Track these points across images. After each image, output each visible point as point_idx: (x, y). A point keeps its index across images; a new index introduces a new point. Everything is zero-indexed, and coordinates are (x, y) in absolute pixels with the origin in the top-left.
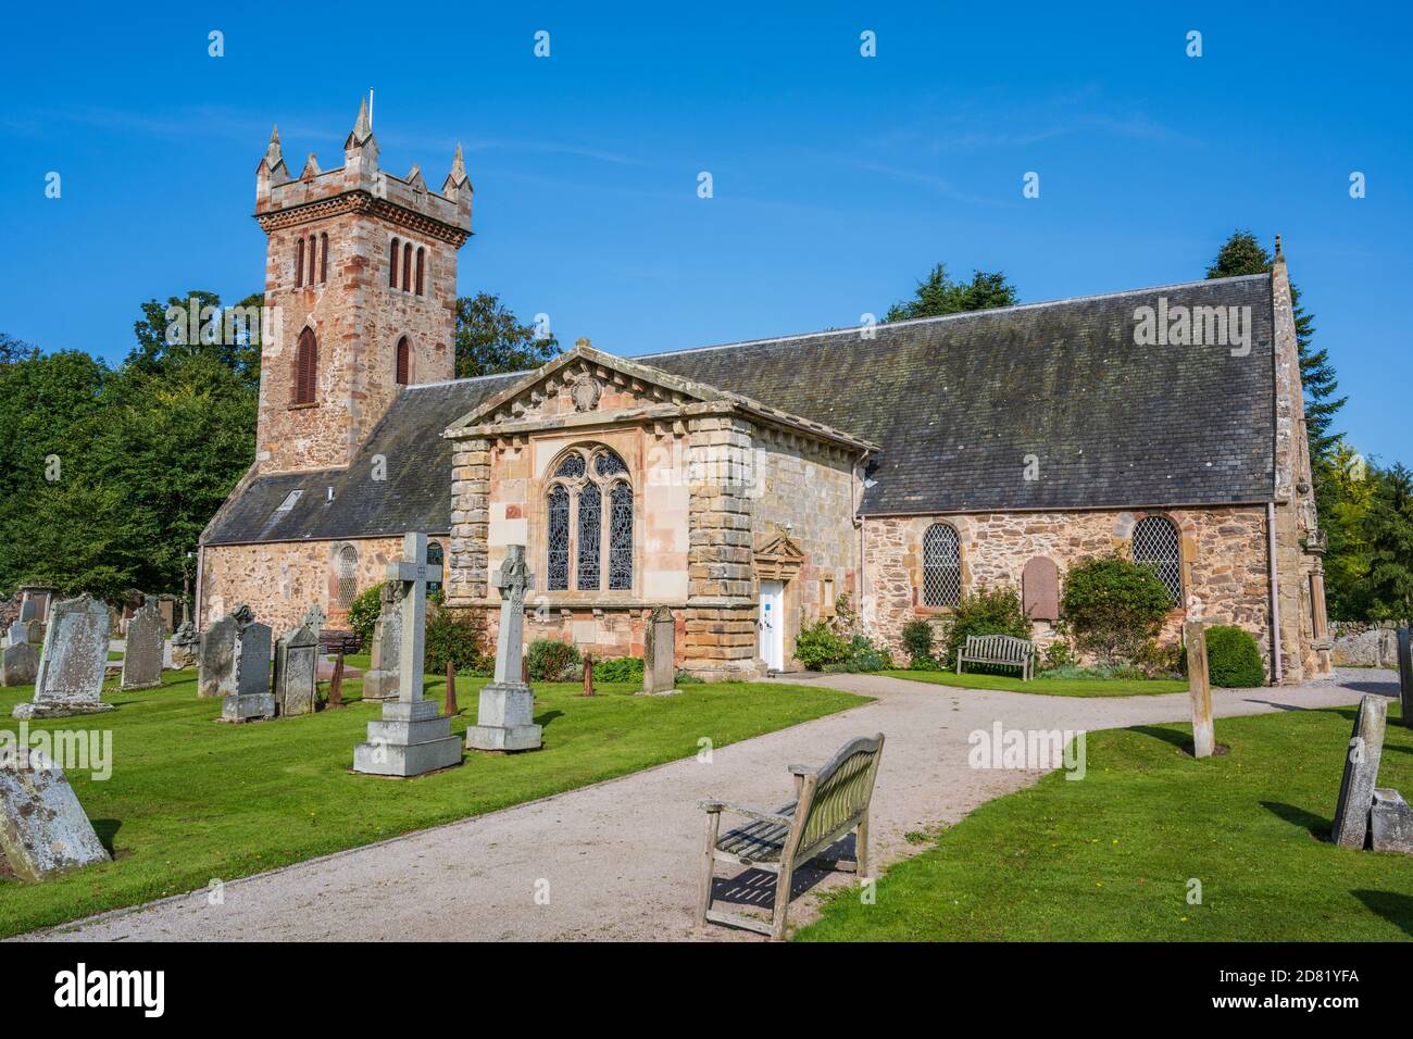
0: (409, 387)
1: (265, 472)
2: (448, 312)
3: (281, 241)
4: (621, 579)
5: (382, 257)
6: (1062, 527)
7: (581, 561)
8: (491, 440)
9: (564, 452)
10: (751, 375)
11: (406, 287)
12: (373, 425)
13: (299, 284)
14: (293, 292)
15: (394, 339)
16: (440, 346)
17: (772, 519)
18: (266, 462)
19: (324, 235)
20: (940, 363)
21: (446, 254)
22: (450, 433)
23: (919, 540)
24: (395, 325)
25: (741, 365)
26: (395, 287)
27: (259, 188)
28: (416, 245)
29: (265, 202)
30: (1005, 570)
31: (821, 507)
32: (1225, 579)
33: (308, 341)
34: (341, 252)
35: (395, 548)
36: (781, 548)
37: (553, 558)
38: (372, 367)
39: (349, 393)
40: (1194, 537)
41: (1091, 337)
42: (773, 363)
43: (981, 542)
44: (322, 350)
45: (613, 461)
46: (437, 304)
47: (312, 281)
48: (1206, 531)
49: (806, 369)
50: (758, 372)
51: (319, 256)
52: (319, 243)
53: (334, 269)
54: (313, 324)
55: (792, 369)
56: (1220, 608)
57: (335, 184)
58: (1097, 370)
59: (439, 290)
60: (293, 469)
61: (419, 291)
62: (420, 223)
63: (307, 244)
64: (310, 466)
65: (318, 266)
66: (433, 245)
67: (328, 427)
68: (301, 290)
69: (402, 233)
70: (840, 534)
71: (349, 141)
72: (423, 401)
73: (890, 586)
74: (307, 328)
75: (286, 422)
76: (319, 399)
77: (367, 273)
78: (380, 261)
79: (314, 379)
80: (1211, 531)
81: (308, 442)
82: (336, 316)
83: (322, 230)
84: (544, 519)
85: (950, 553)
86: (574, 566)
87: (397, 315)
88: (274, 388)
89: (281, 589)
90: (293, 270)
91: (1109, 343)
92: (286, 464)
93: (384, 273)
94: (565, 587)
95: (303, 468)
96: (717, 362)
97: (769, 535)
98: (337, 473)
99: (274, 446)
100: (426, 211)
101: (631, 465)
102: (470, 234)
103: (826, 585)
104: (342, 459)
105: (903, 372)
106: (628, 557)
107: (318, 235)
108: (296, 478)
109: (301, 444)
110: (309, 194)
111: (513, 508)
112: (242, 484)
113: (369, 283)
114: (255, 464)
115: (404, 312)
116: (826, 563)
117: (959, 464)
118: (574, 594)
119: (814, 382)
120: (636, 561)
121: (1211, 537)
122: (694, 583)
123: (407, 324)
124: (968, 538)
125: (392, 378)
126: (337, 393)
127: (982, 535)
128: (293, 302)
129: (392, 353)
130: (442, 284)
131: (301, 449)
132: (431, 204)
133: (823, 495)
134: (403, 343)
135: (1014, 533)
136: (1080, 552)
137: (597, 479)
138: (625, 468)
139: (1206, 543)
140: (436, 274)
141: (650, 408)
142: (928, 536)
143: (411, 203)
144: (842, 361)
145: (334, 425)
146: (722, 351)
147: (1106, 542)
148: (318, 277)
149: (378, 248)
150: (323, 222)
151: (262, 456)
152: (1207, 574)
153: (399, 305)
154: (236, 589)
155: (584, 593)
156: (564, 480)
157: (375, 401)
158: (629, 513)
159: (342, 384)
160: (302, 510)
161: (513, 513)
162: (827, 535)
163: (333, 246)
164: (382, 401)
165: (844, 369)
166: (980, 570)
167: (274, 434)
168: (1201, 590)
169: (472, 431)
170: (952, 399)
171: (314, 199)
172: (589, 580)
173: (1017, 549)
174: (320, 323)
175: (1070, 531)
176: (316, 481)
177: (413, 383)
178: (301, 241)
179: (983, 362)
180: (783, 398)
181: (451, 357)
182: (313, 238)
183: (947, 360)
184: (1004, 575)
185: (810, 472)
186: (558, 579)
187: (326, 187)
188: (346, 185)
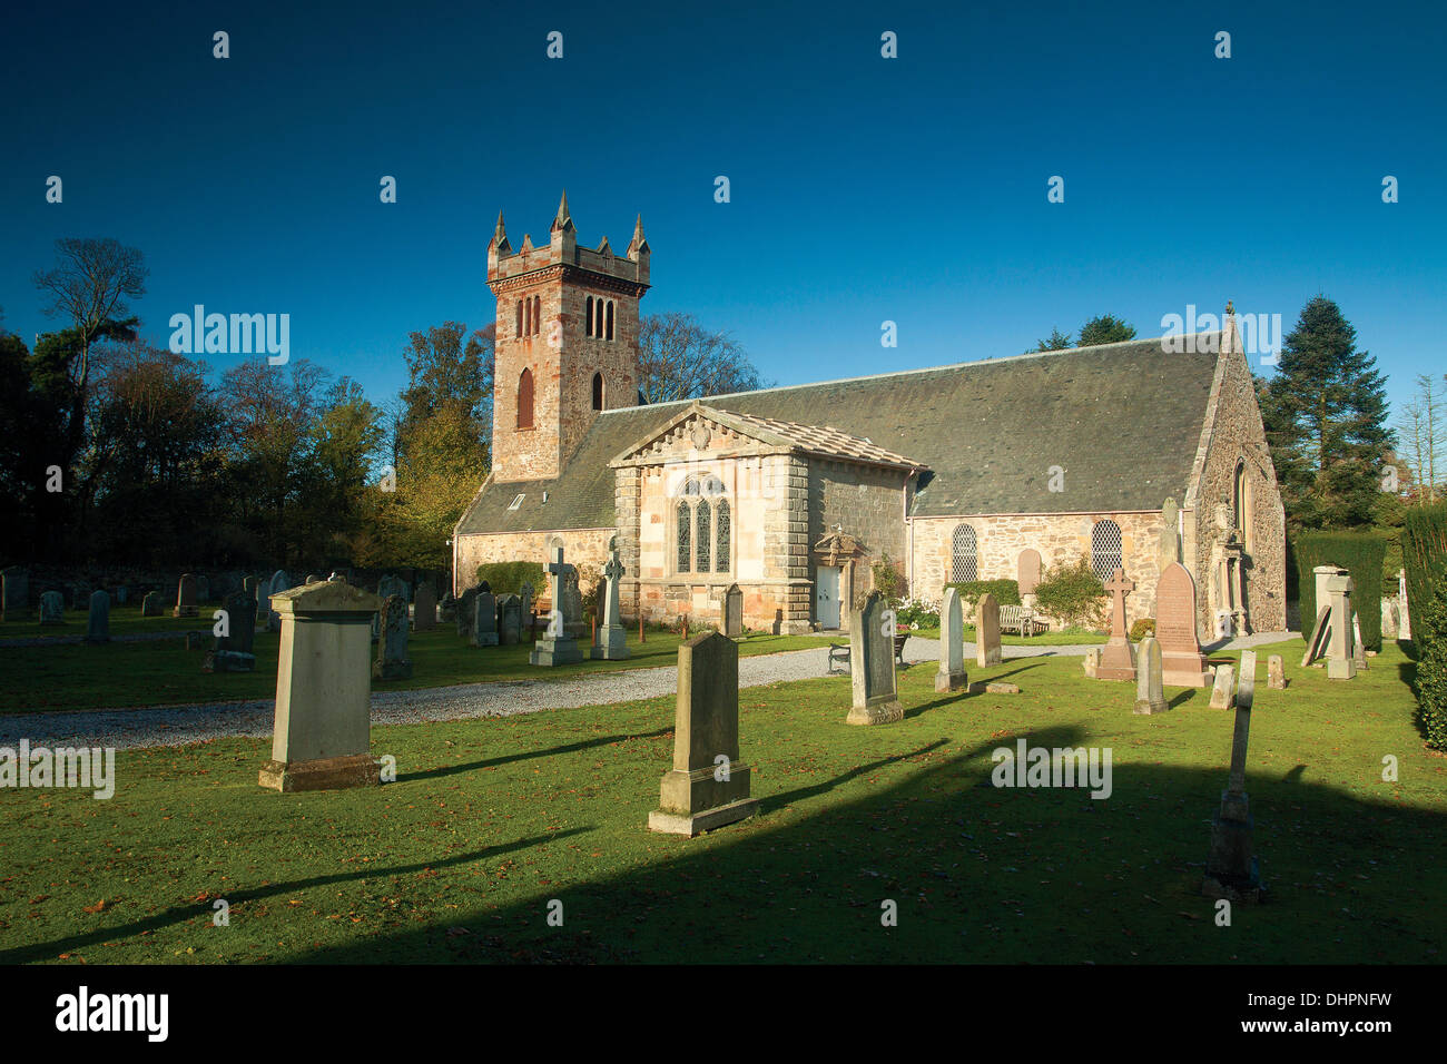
0: (603, 412)
1: (498, 479)
3: (507, 301)
4: (723, 566)
5: (580, 313)
6: (1045, 527)
7: (699, 552)
8: (641, 469)
11: (599, 334)
12: (576, 443)
13: (520, 335)
14: (515, 341)
15: (591, 376)
16: (626, 378)
17: (828, 523)
18: (500, 470)
19: (537, 297)
21: (630, 304)
22: (613, 464)
23: (950, 536)
24: (591, 364)
26: (591, 334)
27: (490, 261)
28: (606, 300)
29: (494, 272)
30: (1006, 558)
31: (874, 514)
32: (1150, 565)
33: (527, 378)
34: (549, 310)
35: (589, 539)
36: (835, 543)
37: (681, 551)
38: (574, 399)
39: (558, 420)
40: (1131, 535)
43: (991, 537)
44: (538, 387)
46: (624, 345)
47: (528, 333)
48: (1139, 530)
51: (533, 314)
52: (533, 304)
53: (544, 324)
54: (530, 367)
56: (1146, 586)
57: (544, 258)
59: (625, 333)
60: (519, 478)
61: (609, 336)
62: (609, 283)
63: (525, 304)
64: (529, 475)
65: (533, 321)
66: (619, 298)
67: (542, 445)
68: (521, 339)
69: (595, 292)
70: (891, 532)
71: (554, 226)
72: (614, 422)
73: (929, 569)
74: (526, 370)
75: (515, 439)
76: (536, 424)
77: (568, 326)
78: (579, 316)
79: (532, 409)
80: (1142, 530)
81: (528, 457)
82: (548, 360)
83: (535, 293)
84: (675, 525)
85: (971, 546)
86: (694, 556)
87: (593, 357)
88: (503, 413)
90: (515, 325)
92: (514, 473)
93: (582, 324)
94: (688, 570)
95: (526, 477)
96: (826, 396)
98: (550, 481)
99: (505, 460)
100: (613, 274)
102: (649, 287)
104: (553, 470)
106: (728, 552)
107: (533, 298)
108: (522, 483)
109: (524, 458)
110: (525, 267)
111: (655, 516)
112: (482, 489)
113: (570, 334)
114: (491, 474)
115: (598, 353)
118: (694, 575)
119: (893, 412)
120: (733, 553)
121: (1142, 535)
122: (768, 568)
123: (600, 363)
124: (982, 535)
125: (590, 405)
126: (549, 419)
127: (992, 533)
128: (516, 349)
129: (589, 387)
130: (626, 328)
131: (524, 462)
132: (618, 267)
133: (876, 504)
134: (597, 378)
135: (1014, 531)
136: (1056, 545)
139: (1139, 540)
140: (623, 321)
141: (740, 451)
142: (957, 532)
143: (601, 269)
144: (915, 396)
145: (547, 444)
147: (1074, 538)
148: (532, 330)
149: (577, 306)
150: (536, 287)
151: (496, 467)
152: (1139, 562)
153: (594, 348)
155: (700, 575)
157: (578, 425)
158: (728, 519)
159: (552, 412)
160: (526, 510)
161: (655, 519)
162: (880, 533)
163: (543, 306)
164: (583, 424)
165: (915, 404)
166: (990, 557)
167: (505, 450)
168: (1135, 573)
169: (628, 463)
170: (987, 428)
171: (529, 270)
172: (704, 566)
173: (1015, 543)
174: (535, 365)
175: (1051, 530)
176: (534, 486)
177: (606, 409)
178: (521, 302)
179: (1014, 399)
180: (870, 426)
181: (635, 386)
182: (529, 299)
183: (988, 397)
184: (1006, 562)
185: (863, 488)
186: (684, 565)
187: (537, 260)
188: (552, 259)
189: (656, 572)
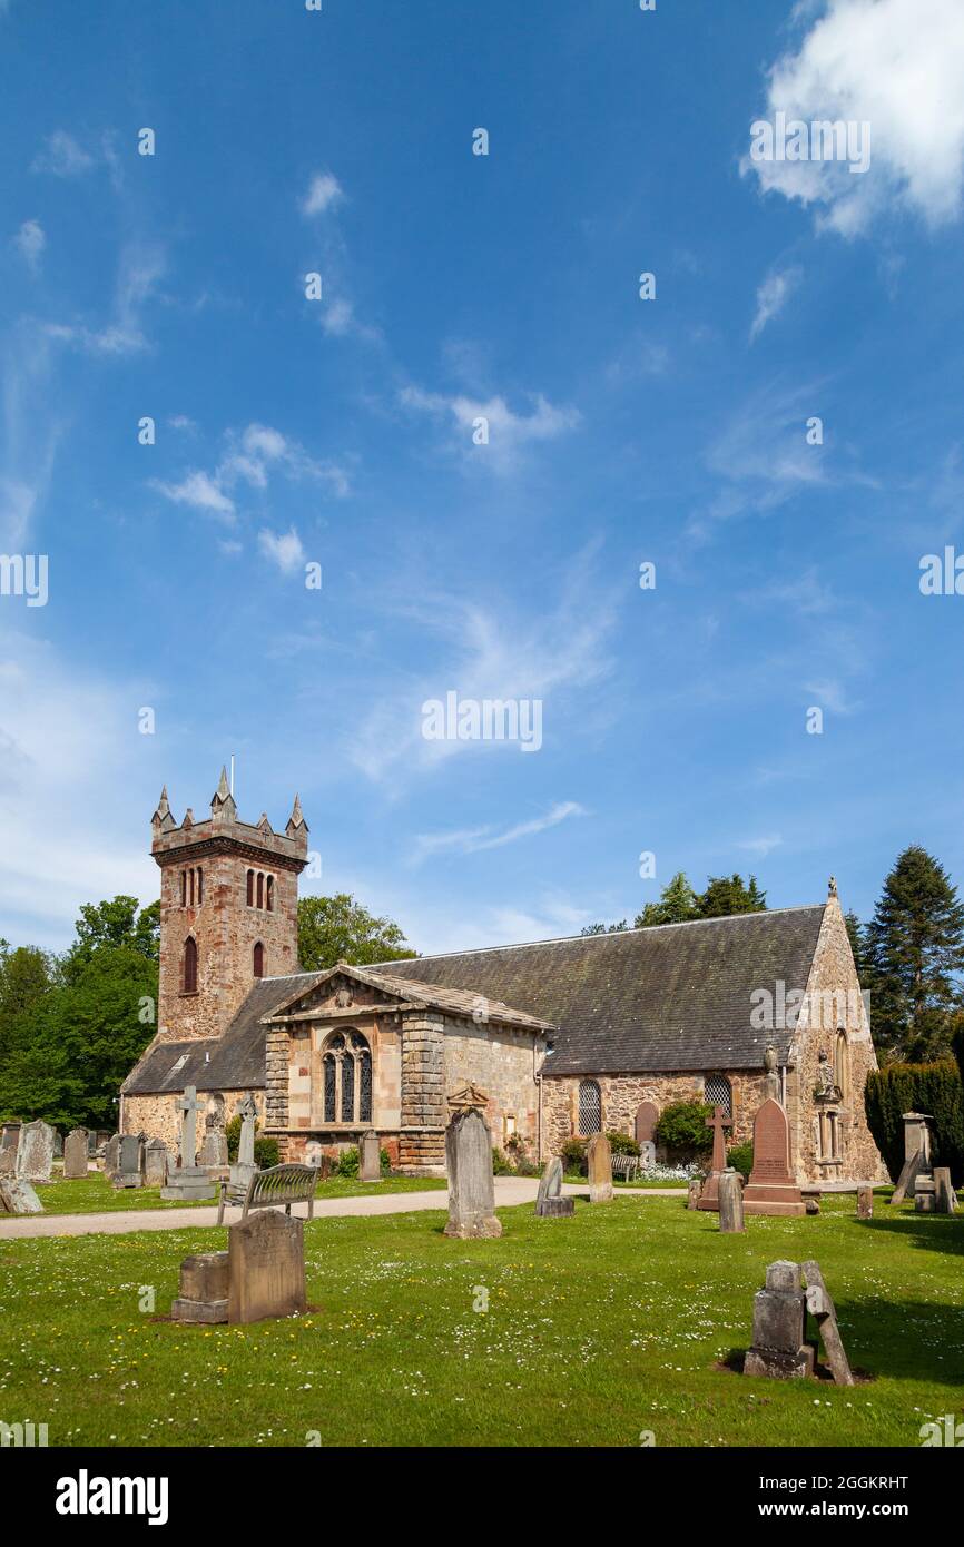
0: (263, 980)
1: (165, 1041)
2: (292, 922)
3: (171, 873)
4: (366, 1114)
5: (240, 885)
6: (661, 1082)
7: (343, 1103)
8: (289, 1026)
9: (332, 1033)
10: (488, 974)
11: (260, 906)
12: (238, 1008)
13: (184, 904)
14: (179, 911)
15: (251, 945)
16: (286, 948)
17: (463, 1077)
18: (163, 1036)
19: (200, 869)
20: (608, 966)
21: (289, 879)
22: (264, 1020)
23: (576, 1091)
24: (251, 934)
25: (482, 966)
26: (252, 905)
28: (267, 874)
29: (158, 844)
30: (627, 1111)
31: (506, 1068)
33: (191, 947)
34: (212, 881)
36: (470, 1095)
37: (327, 1101)
38: (235, 966)
39: (220, 985)
40: (740, 1090)
41: (705, 949)
42: (503, 964)
43: (613, 1092)
44: (201, 953)
45: (360, 1040)
46: (283, 917)
47: (192, 903)
48: (746, 1085)
49: (523, 970)
50: (492, 972)
51: (197, 884)
52: (196, 875)
53: (207, 894)
54: (194, 934)
55: (515, 970)
57: (206, 831)
58: (705, 973)
59: (284, 906)
60: (183, 1040)
61: (269, 908)
62: (269, 858)
63: (188, 875)
64: (195, 1038)
65: (196, 892)
66: (279, 873)
67: (205, 1010)
68: (185, 909)
69: (255, 866)
70: (522, 1087)
72: (272, 990)
73: (558, 1122)
74: (190, 937)
75: (178, 1006)
76: (199, 990)
77: (230, 897)
78: (239, 888)
79: (195, 974)
80: (749, 1086)
81: (192, 1020)
82: (209, 929)
83: (197, 865)
84: (321, 1077)
85: (595, 1099)
86: (339, 1107)
87: (254, 927)
88: (168, 979)
89: (175, 1124)
90: (179, 895)
91: (716, 954)
92: (178, 1036)
93: (243, 896)
94: (334, 1120)
95: (191, 1039)
97: (461, 1087)
98: (213, 1042)
99: (170, 1023)
100: (272, 848)
101: (371, 1044)
102: (307, 863)
103: (509, 1121)
104: (216, 1032)
105: (585, 974)
106: (370, 1102)
107: (195, 869)
108: (186, 1045)
109: (188, 1022)
110: (189, 839)
111: (302, 1069)
112: (149, 1050)
113: (232, 904)
114: (158, 1035)
115: (258, 924)
116: (511, 1105)
117: (607, 1040)
118: (340, 1125)
119: (527, 979)
120: (374, 1104)
121: (749, 1089)
122: (405, 1117)
123: (261, 933)
124: (605, 1089)
125: (251, 973)
126: (211, 984)
127: (614, 1088)
128: (180, 918)
129: (249, 955)
130: (286, 901)
131: (188, 1025)
132: (277, 842)
133: (508, 1060)
134: (259, 947)
135: (633, 1087)
136: (672, 1099)
137: (352, 1051)
138: (367, 1044)
139: (746, 1094)
140: (282, 895)
141: (381, 1008)
142: (582, 1089)
143: (261, 843)
144: (546, 964)
145: (210, 1008)
146: (472, 955)
147: (688, 1093)
148: (196, 900)
149: (237, 878)
150: (199, 860)
151: (162, 1030)
152: (746, 1114)
153: (255, 919)
154: (146, 1125)
155: (345, 1124)
156: (333, 1051)
157: (238, 991)
158: (370, 1071)
159: (215, 978)
160: (189, 1067)
161: (303, 1072)
162: (513, 1087)
163: (206, 878)
164: (243, 990)
165: (547, 971)
166: (612, 1111)
167: (170, 1014)
168: (742, 1124)
169: (277, 1019)
170: (611, 993)
171: (192, 842)
172: (348, 1116)
173: (634, 1097)
174: (198, 933)
175: (666, 1086)
176: (198, 1048)
177: (266, 977)
178: (184, 874)
179: (636, 966)
180: (505, 991)
181: (294, 956)
182: (192, 871)
183: (613, 964)
184: (627, 1115)
185: (496, 1045)
186: (330, 1114)
187: (199, 834)
188: (213, 833)
189: (304, 1121)
